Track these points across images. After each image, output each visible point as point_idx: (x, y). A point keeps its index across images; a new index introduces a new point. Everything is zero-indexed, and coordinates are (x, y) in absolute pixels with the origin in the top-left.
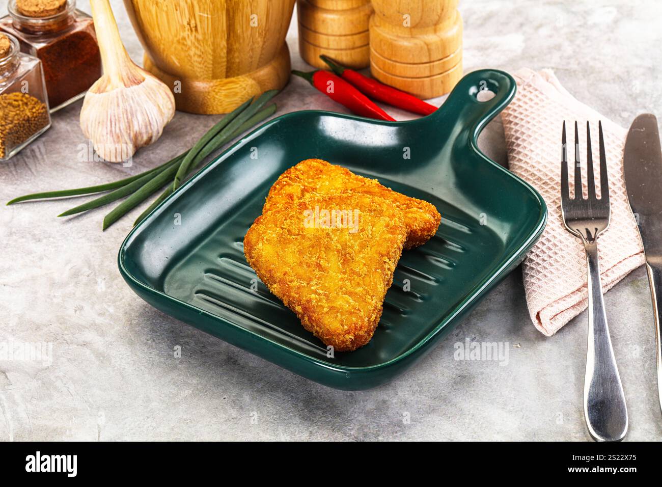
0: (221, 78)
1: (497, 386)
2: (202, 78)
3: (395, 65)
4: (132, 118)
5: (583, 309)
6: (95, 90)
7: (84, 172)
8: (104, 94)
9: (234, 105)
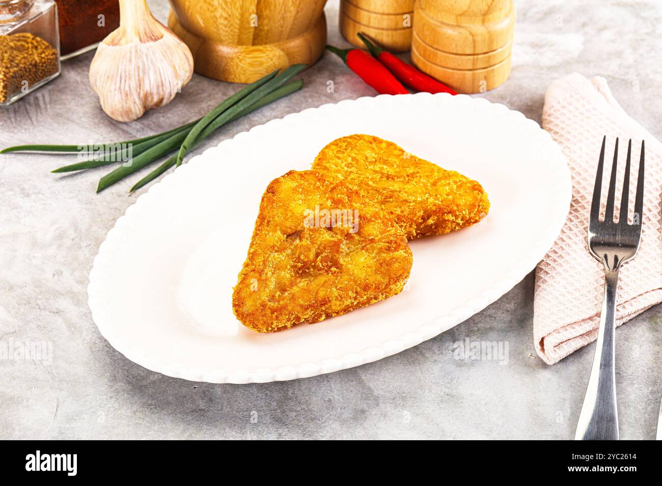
0: (247, 45)
1: (486, 410)
2: (227, 42)
3: (436, 54)
4: (143, 77)
5: (592, 340)
6: (109, 42)
7: (87, 128)
8: (117, 47)
9: (258, 75)
